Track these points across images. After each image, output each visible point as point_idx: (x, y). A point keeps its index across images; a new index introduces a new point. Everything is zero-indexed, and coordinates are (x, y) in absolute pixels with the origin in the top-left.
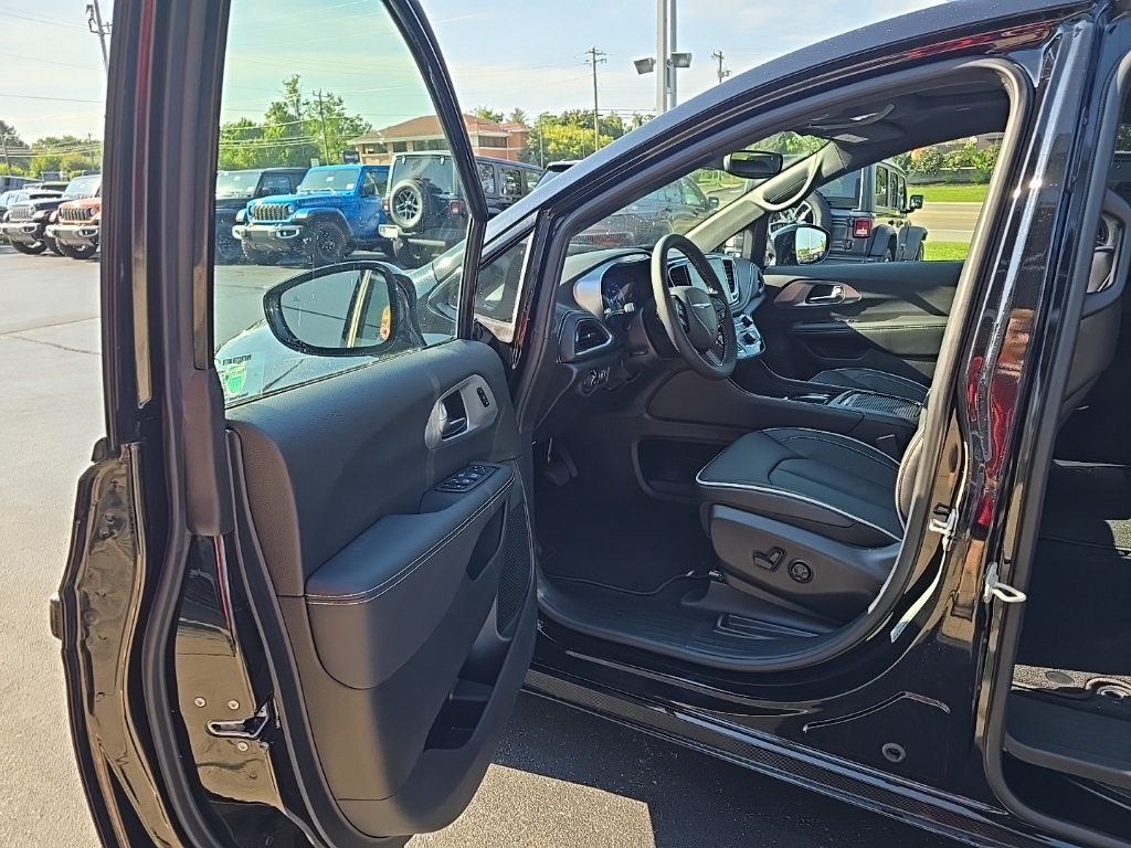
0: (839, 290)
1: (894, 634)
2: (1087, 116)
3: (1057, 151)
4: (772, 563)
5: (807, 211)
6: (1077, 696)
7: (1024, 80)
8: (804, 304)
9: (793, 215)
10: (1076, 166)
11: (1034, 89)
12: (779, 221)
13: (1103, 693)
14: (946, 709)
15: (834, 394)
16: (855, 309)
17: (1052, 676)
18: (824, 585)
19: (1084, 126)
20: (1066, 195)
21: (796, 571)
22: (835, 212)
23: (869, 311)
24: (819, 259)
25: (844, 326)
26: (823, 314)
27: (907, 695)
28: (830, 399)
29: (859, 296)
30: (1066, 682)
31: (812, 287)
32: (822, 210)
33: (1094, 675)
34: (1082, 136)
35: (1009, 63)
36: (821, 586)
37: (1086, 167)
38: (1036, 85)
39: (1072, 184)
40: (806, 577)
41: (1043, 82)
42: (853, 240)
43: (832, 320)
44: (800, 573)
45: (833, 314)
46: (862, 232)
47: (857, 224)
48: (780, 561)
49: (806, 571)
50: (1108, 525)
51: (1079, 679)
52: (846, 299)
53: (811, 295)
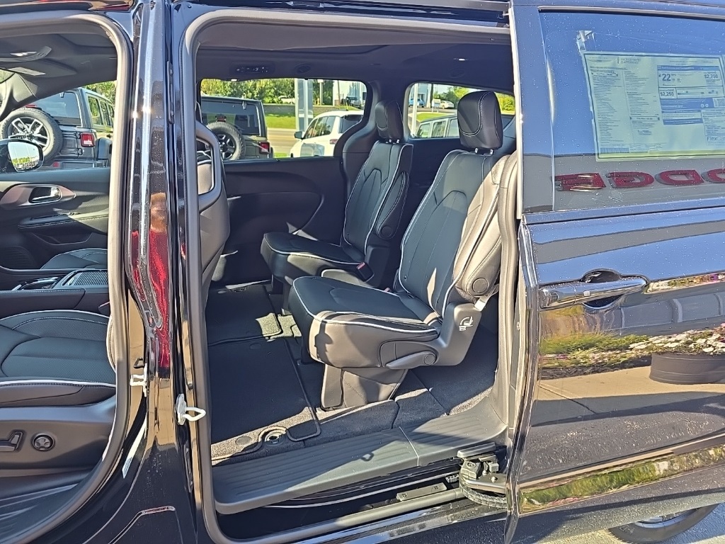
0: (56, 191)
1: (125, 469)
2: (171, 68)
3: (156, 92)
4: (13, 445)
5: (40, 127)
6: (255, 449)
7: (123, 36)
8: (29, 204)
9: (29, 130)
10: (172, 104)
11: (131, 42)
12: (17, 134)
13: (268, 440)
14: (173, 509)
15: (61, 275)
16: (74, 204)
17: (239, 441)
18: (67, 445)
19: (172, 75)
20: (170, 125)
21: (39, 444)
22: (62, 128)
23: (84, 205)
24: (36, 167)
25: (66, 218)
26: (48, 211)
27: (144, 513)
28: (58, 281)
29: (75, 194)
30: (247, 442)
31: (31, 190)
32: (52, 126)
33: (262, 429)
34: (172, 82)
35: (109, 21)
36: (63, 447)
37: (179, 104)
38: (132, 39)
39: (172, 117)
40: (48, 446)
41: (136, 39)
42: (83, 148)
43: (55, 214)
44: (42, 443)
45: (56, 210)
46: (88, 142)
47: (83, 137)
48: (21, 441)
49: (47, 440)
50: (257, 322)
51: (254, 436)
52: (64, 197)
53: (32, 196)
